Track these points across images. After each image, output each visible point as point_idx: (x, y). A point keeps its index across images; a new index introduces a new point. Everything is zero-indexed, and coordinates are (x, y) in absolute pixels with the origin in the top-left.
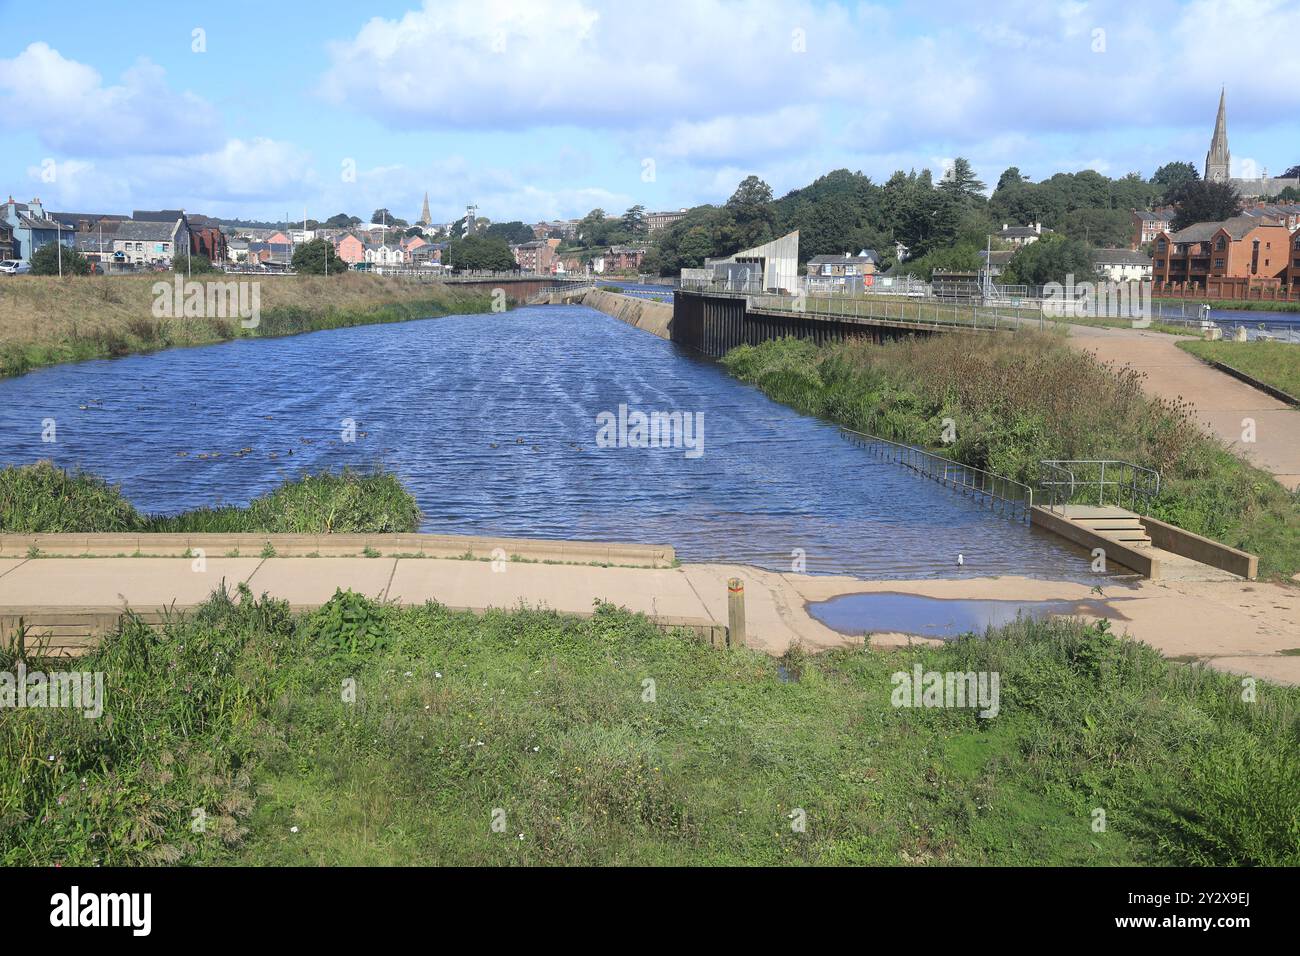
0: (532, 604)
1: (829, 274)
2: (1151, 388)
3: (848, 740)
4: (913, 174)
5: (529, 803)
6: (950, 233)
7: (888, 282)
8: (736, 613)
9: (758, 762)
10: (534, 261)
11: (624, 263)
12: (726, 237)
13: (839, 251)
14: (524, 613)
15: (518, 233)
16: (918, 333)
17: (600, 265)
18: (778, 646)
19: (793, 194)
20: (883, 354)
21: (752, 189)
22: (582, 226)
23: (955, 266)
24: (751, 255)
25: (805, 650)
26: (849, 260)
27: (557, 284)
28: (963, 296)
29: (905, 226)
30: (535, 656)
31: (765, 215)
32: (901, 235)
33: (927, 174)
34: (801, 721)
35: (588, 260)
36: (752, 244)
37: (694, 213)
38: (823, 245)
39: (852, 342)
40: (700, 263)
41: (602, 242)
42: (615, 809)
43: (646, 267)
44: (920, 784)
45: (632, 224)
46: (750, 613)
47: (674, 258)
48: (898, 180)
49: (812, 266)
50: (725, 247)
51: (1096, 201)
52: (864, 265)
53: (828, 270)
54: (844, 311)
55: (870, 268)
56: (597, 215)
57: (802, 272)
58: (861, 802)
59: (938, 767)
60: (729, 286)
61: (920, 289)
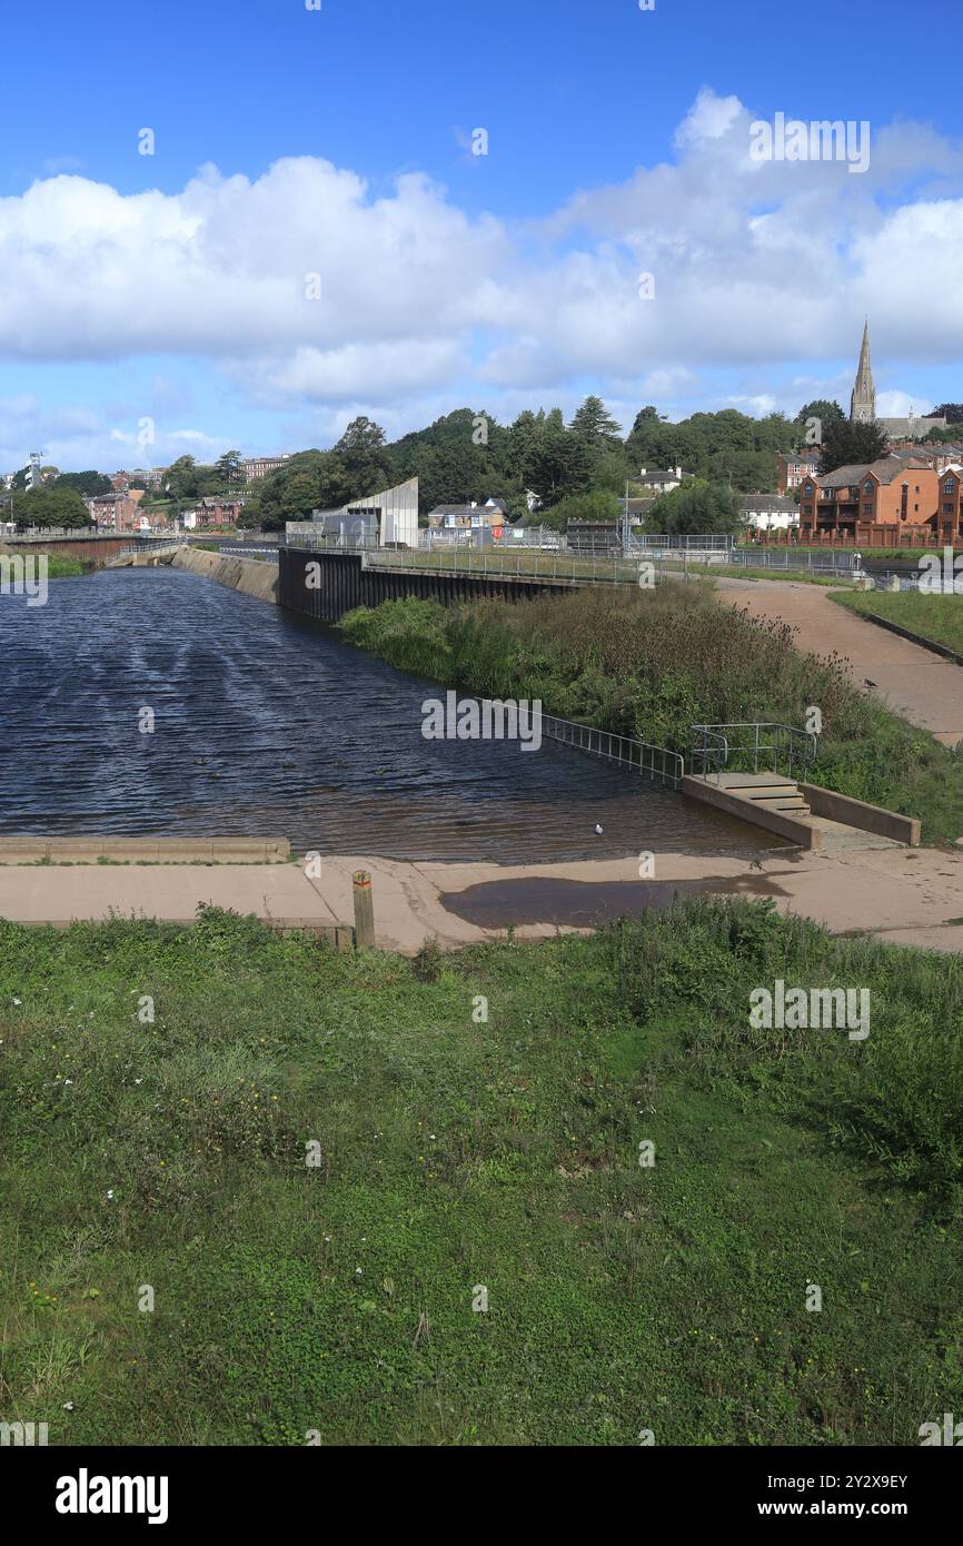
0: (125, 913)
1: (454, 526)
2: (803, 643)
3: (493, 1045)
4: (542, 413)
5: (128, 1147)
6: (584, 479)
7: (518, 533)
8: (363, 909)
9: (394, 1078)
10: (113, 516)
11: (220, 518)
12: (335, 486)
13: (464, 500)
14: (115, 924)
15: (94, 484)
16: (553, 589)
17: (191, 520)
18: (411, 944)
19: (410, 438)
20: (516, 615)
21: (362, 433)
22: (169, 475)
23: (592, 514)
24: (365, 506)
25: (442, 948)
26: (474, 510)
27: (141, 542)
28: (601, 548)
29: (535, 471)
30: (131, 974)
31: (379, 461)
32: (531, 481)
33: (557, 414)
34: (440, 1028)
35: (176, 514)
36: (365, 494)
37: (299, 459)
38: (445, 494)
39: (483, 601)
40: (307, 516)
41: (193, 494)
42: (231, 1144)
43: (245, 520)
44: (576, 1088)
45: (227, 473)
46: (379, 908)
47: (277, 510)
48: (526, 421)
49: (434, 517)
50: (335, 497)
51: (739, 443)
52: (490, 516)
53: (452, 522)
54: (469, 566)
55: (498, 519)
56: (186, 462)
57: (423, 524)
58: (511, 1114)
59: (594, 1070)
60: (342, 541)
61: (554, 542)
